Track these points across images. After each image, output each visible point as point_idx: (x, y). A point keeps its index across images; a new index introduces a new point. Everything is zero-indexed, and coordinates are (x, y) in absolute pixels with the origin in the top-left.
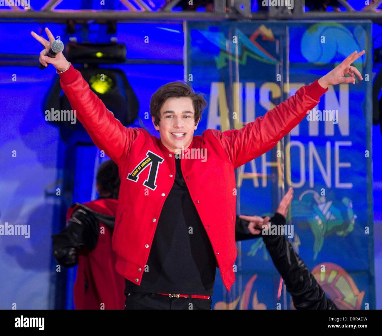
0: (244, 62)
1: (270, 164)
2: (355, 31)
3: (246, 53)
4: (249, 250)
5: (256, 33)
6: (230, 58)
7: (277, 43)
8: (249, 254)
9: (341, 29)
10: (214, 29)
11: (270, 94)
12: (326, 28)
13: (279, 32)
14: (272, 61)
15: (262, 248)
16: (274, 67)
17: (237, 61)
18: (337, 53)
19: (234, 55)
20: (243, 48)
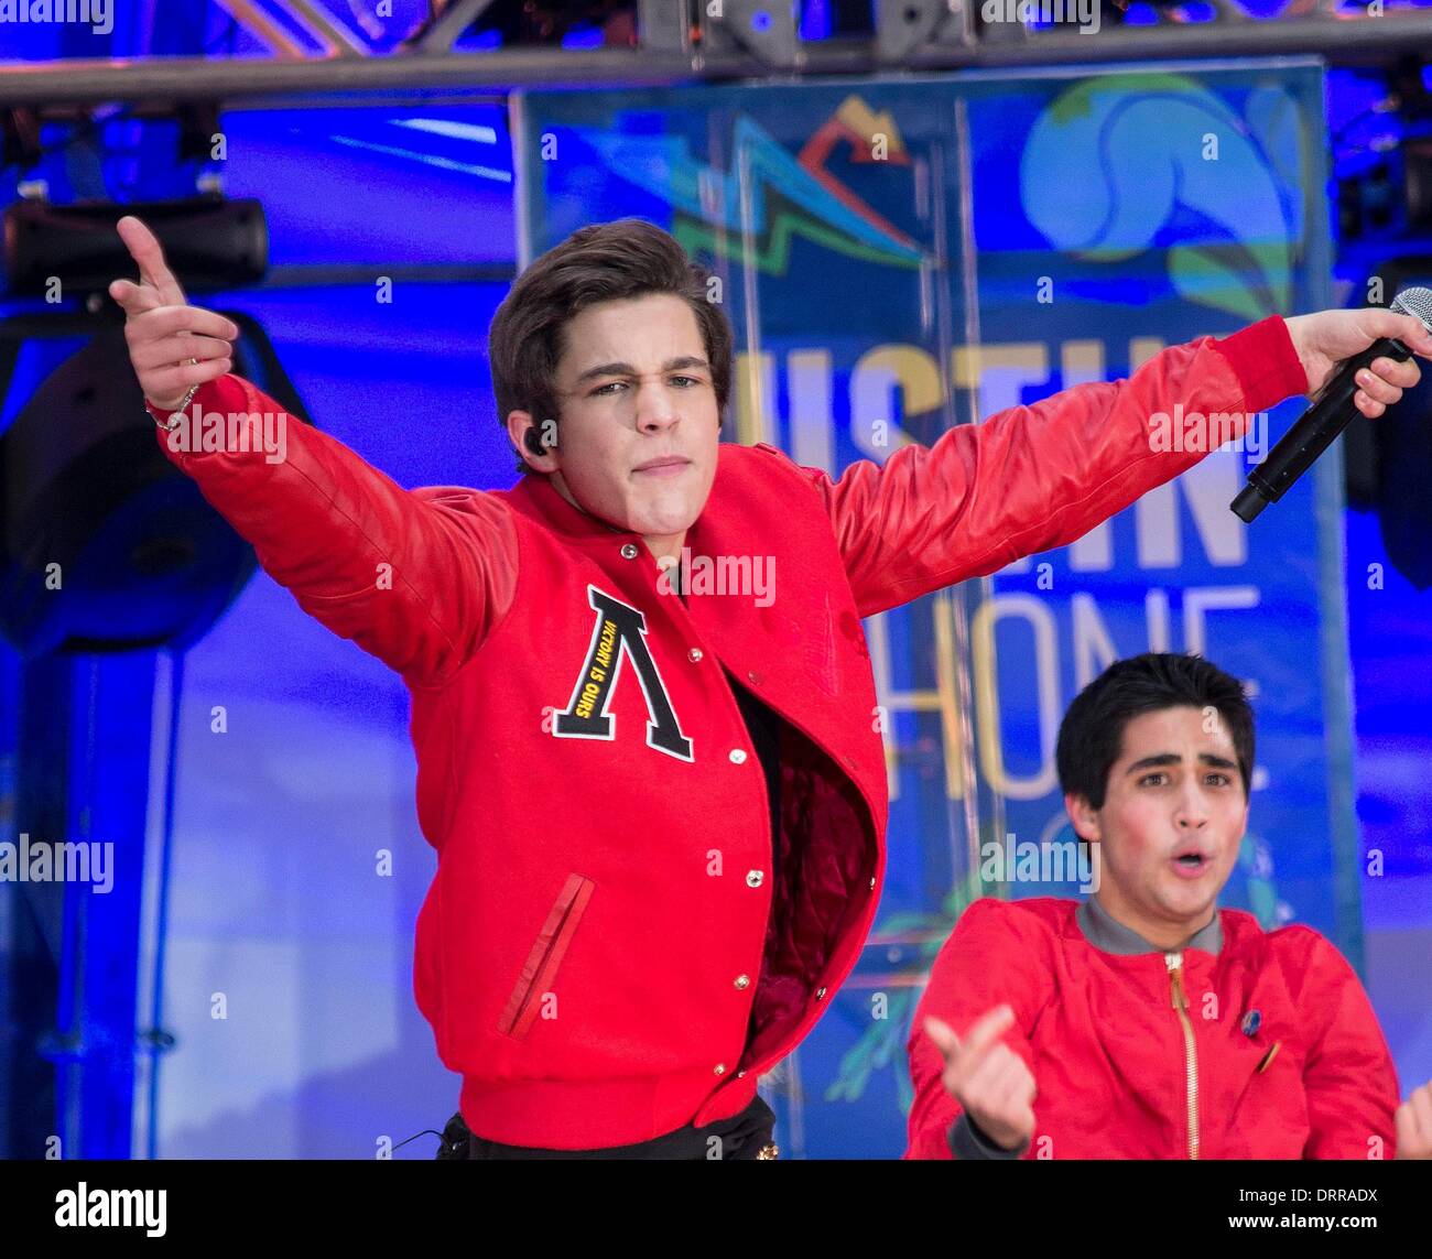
0: (777, 261)
1: (913, 701)
2: (1254, 103)
3: (785, 224)
4: (833, 1074)
5: (829, 133)
6: (721, 246)
7: (920, 171)
8: (834, 1092)
9: (1191, 100)
10: (644, 125)
11: (898, 394)
12: (1130, 101)
13: (924, 124)
14: (902, 251)
15: (891, 1063)
16: (908, 276)
17: (749, 258)
18: (1178, 205)
19: (734, 235)
20: (773, 202)
